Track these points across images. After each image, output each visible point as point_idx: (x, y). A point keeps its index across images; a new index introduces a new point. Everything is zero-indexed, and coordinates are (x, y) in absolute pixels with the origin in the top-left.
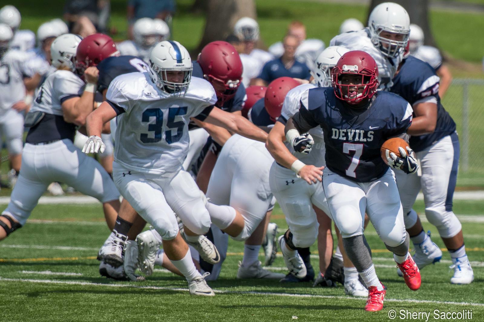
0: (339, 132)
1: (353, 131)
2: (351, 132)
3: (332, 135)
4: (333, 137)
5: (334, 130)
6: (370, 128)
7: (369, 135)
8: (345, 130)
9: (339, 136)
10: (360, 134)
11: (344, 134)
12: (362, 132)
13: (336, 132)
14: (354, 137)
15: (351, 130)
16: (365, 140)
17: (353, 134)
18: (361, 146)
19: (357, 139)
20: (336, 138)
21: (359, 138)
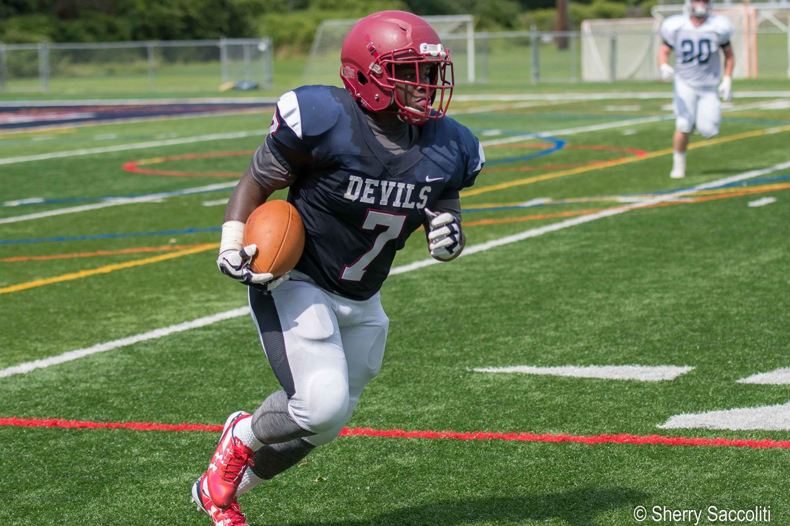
0: (364, 185)
1: (392, 184)
2: (387, 187)
3: (345, 189)
4: (348, 195)
5: (353, 178)
6: (428, 180)
7: (422, 196)
8: (376, 183)
9: (361, 195)
10: (405, 191)
11: (372, 191)
12: (411, 187)
13: (356, 183)
14: (392, 198)
15: (388, 183)
16: (412, 206)
17: (390, 190)
18: (402, 219)
19: (397, 203)
20: (354, 198)
21: (402, 201)
